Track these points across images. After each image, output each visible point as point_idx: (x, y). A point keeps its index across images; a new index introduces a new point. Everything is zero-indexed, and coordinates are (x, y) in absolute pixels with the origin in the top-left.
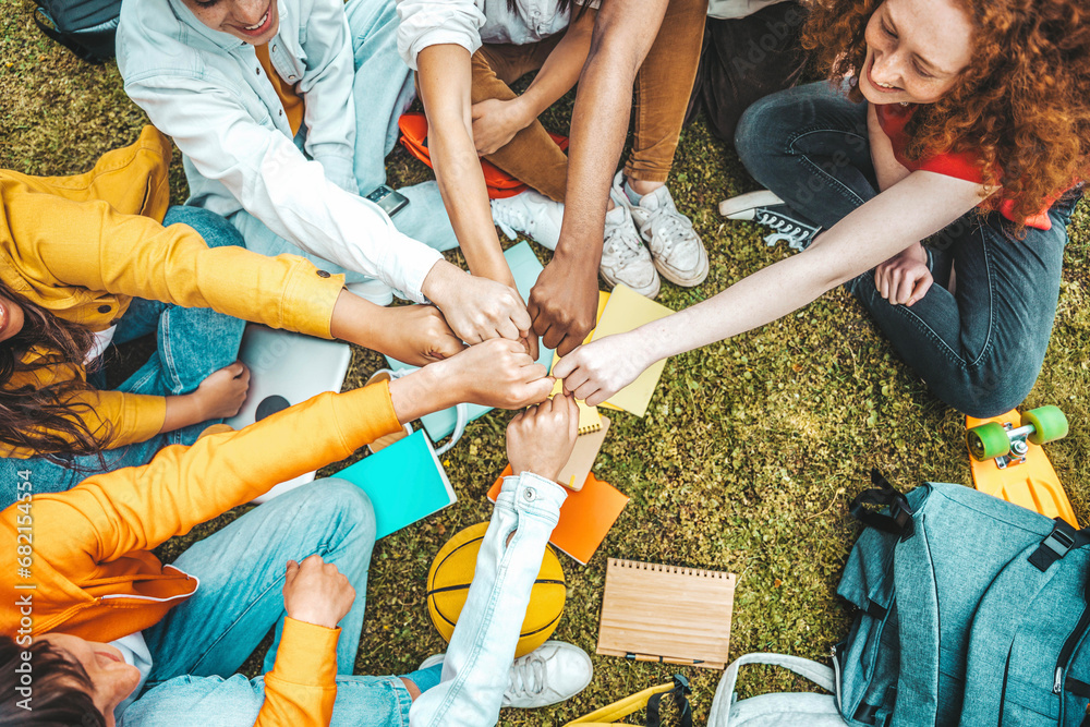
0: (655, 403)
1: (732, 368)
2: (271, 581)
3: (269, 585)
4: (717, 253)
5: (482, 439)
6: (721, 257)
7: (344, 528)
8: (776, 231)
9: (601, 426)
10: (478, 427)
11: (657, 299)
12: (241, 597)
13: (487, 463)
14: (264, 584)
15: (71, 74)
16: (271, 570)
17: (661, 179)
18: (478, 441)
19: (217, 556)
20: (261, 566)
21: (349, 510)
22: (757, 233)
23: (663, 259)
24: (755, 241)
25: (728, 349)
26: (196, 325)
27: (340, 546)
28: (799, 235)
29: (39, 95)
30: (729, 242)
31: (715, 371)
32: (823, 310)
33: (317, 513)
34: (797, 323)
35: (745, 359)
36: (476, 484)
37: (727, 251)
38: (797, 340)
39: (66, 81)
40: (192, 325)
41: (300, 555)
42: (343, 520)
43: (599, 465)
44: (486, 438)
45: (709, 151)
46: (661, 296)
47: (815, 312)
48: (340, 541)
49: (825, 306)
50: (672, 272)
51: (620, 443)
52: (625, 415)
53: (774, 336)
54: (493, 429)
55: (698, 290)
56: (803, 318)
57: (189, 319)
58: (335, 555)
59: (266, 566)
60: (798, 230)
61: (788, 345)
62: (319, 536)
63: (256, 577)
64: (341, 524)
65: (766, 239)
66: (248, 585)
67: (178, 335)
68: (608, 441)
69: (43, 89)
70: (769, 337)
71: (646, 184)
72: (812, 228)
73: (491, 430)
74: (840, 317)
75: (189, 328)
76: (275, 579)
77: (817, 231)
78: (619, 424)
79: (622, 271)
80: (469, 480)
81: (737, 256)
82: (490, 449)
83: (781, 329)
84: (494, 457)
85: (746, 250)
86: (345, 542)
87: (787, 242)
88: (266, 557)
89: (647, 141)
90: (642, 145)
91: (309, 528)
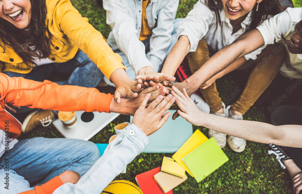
0: (205, 181)
1: (236, 185)
2: (56, 159)
3: (55, 160)
4: (249, 147)
5: (144, 160)
6: (250, 149)
7: (87, 158)
8: (273, 150)
9: (184, 177)
10: (145, 155)
11: (222, 149)
12: (44, 159)
13: (141, 167)
14: (54, 159)
15: (92, 5)
16: (59, 156)
17: (242, 113)
18: (143, 160)
19: (46, 143)
20: (57, 153)
21: (93, 154)
22: (266, 148)
23: (230, 138)
24: (264, 150)
25: (238, 179)
26: (84, 75)
27: (82, 163)
28: (281, 156)
29: (81, 6)
30: (255, 146)
31: (230, 183)
32: (278, 185)
33: (83, 148)
34: (267, 184)
35: (242, 185)
36: (134, 172)
37: (253, 148)
38: (265, 189)
39: (90, 6)
40: (83, 75)
41: (70, 157)
42: (89, 155)
43: (176, 189)
44: (145, 160)
45: (262, 116)
46: (224, 149)
47: (276, 184)
48: (83, 161)
49: (280, 184)
50: (232, 144)
51: (186, 187)
52: (193, 179)
53: (256, 183)
54: (149, 159)
55: (237, 154)
56: (270, 183)
57: (83, 73)
58: (79, 165)
59: (58, 154)
60: (281, 154)
61: (260, 189)
62: (80, 155)
63: (53, 156)
64: (88, 157)
65: (269, 151)
66: (50, 156)
67: (77, 76)
68: (183, 184)
69: (83, 5)
70: (254, 182)
71: (236, 112)
72: (287, 156)
73: (148, 159)
74: (284, 191)
75: (82, 75)
76: (58, 160)
77: (288, 158)
78: (189, 181)
79: (215, 135)
80: (133, 169)
81: (256, 151)
82: (145, 164)
83: (260, 183)
84: (144, 167)
85: (260, 151)
86: (85, 163)
87: (276, 156)
88: (60, 151)
89: (243, 99)
90: (241, 100)
91: (78, 151)
